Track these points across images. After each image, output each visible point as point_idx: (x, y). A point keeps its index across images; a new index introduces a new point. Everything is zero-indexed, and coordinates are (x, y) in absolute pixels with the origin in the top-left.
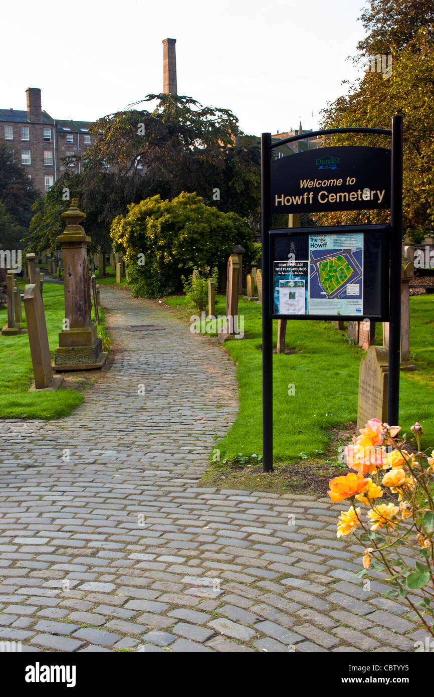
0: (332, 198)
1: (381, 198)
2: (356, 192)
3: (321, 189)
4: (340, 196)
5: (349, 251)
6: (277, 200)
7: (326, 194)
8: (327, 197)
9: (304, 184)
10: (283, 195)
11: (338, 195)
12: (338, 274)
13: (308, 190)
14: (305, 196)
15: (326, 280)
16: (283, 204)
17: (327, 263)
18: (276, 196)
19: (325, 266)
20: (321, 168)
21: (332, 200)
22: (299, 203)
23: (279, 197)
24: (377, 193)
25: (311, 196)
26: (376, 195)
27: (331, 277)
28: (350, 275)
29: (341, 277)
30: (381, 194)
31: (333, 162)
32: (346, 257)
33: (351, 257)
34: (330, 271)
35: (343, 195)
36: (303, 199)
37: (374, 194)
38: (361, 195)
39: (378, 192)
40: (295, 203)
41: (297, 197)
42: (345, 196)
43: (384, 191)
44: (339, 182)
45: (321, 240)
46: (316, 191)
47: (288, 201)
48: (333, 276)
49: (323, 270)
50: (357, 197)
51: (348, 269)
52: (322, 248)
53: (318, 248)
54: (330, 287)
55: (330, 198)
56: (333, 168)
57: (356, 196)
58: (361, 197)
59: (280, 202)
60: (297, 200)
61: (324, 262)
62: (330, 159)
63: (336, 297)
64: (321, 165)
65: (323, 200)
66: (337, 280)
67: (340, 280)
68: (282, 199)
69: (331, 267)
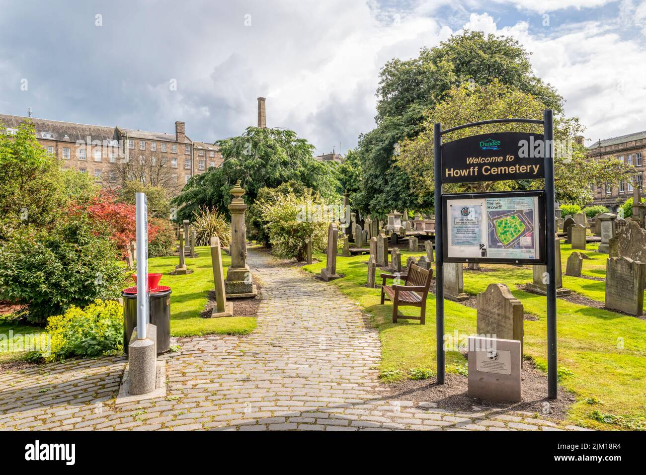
0: (494, 171)
1: (536, 170)
2: (515, 166)
3: (485, 164)
4: (501, 170)
5: (521, 212)
6: (447, 172)
7: (489, 168)
8: (490, 170)
9: (470, 160)
10: (452, 169)
11: (499, 168)
12: (512, 230)
13: (474, 165)
14: (471, 170)
15: (501, 234)
16: (452, 176)
17: (502, 221)
18: (447, 170)
19: (501, 223)
20: (484, 148)
21: (494, 172)
22: (466, 175)
23: (449, 170)
24: (532, 167)
25: (476, 169)
26: (532, 169)
27: (506, 232)
28: (523, 230)
29: (515, 231)
30: (536, 168)
31: (494, 144)
32: (519, 216)
33: (524, 216)
34: (505, 227)
35: (503, 169)
36: (469, 172)
37: (530, 168)
38: (519, 168)
39: (534, 166)
40: (463, 175)
41: (464, 171)
42: (505, 170)
43: (538, 166)
44: (500, 159)
45: (497, 203)
46: (480, 166)
47: (457, 173)
48: (508, 231)
49: (499, 226)
50: (516, 170)
51: (521, 225)
52: (498, 210)
53: (494, 210)
54: (505, 239)
55: (492, 171)
56: (495, 149)
57: (514, 169)
58: (519, 170)
59: (450, 174)
60: (464, 173)
61: (500, 220)
62: (492, 142)
63: (511, 247)
64: (484, 146)
65: (486, 172)
66: (512, 234)
67: (514, 234)
68: (452, 172)
69: (506, 224)
